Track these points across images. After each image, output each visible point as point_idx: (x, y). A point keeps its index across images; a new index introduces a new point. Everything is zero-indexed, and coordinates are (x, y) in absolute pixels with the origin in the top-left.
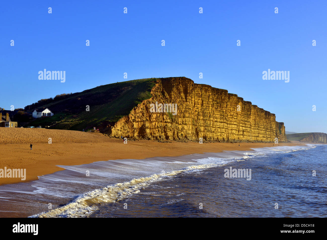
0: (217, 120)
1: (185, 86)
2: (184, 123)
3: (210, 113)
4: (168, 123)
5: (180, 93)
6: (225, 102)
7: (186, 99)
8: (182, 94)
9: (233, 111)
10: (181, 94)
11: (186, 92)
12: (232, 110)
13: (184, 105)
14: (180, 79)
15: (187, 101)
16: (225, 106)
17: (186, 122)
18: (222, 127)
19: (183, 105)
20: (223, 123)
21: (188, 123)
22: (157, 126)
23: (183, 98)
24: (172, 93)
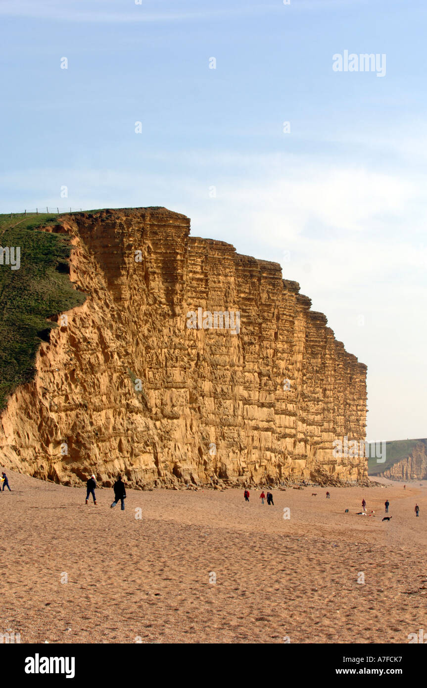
0: (250, 396)
1: (167, 246)
2: (168, 409)
3: (232, 365)
4: (137, 414)
5: (146, 278)
6: (273, 313)
7: (171, 304)
8: (157, 285)
9: (285, 355)
10: (152, 284)
11: (170, 275)
12: (283, 352)
13: (165, 331)
14: (143, 216)
15: (174, 315)
16: (271, 335)
17: (173, 406)
18: (265, 425)
19: (160, 331)
20: (265, 409)
21: (181, 413)
22: (114, 428)
23: (161, 302)
24: (124, 279)
